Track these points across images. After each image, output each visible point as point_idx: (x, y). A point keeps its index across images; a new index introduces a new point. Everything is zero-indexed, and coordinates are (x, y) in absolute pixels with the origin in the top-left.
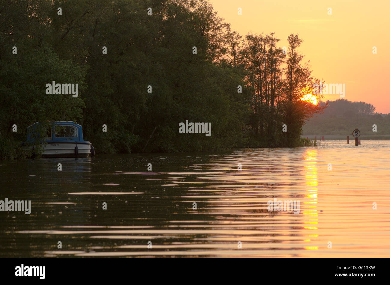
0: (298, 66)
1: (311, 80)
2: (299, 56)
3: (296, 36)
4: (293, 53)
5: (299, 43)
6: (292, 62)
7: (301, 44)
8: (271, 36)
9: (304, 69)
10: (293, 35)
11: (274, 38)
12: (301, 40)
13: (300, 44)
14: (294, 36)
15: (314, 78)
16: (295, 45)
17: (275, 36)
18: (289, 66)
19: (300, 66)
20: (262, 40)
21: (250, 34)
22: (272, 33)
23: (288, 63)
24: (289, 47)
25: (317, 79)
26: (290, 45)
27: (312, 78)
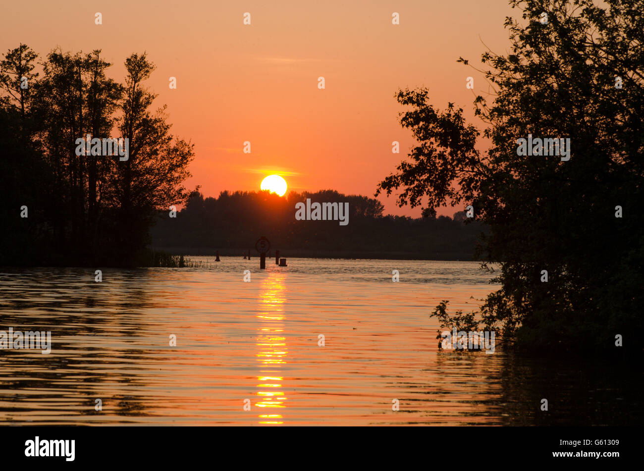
0: (144, 114)
1: (168, 142)
2: (147, 96)
3: (143, 58)
4: (135, 90)
5: (147, 71)
6: (132, 108)
7: (152, 74)
8: (93, 56)
9: (156, 121)
10: (136, 57)
11: (99, 60)
12: (151, 66)
13: (148, 74)
14: (138, 59)
15: (174, 138)
16: (139, 75)
17: (102, 57)
18: (127, 114)
19: (149, 115)
20: (78, 63)
21: (58, 52)
22: (97, 51)
23: (125, 108)
24: (128, 78)
25: (180, 140)
26: (130, 75)
27: (170, 139)
